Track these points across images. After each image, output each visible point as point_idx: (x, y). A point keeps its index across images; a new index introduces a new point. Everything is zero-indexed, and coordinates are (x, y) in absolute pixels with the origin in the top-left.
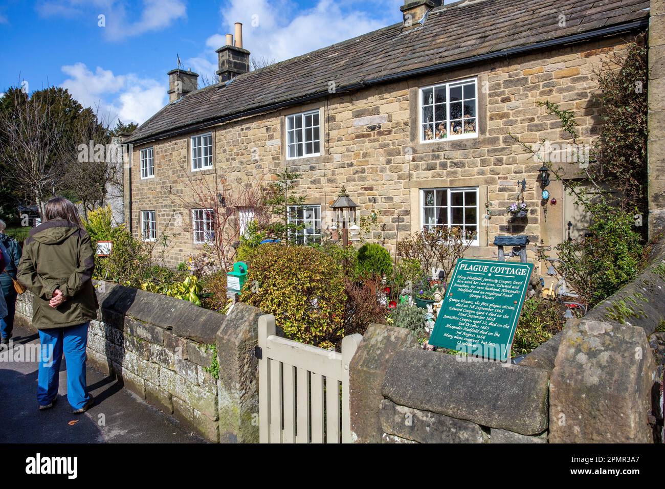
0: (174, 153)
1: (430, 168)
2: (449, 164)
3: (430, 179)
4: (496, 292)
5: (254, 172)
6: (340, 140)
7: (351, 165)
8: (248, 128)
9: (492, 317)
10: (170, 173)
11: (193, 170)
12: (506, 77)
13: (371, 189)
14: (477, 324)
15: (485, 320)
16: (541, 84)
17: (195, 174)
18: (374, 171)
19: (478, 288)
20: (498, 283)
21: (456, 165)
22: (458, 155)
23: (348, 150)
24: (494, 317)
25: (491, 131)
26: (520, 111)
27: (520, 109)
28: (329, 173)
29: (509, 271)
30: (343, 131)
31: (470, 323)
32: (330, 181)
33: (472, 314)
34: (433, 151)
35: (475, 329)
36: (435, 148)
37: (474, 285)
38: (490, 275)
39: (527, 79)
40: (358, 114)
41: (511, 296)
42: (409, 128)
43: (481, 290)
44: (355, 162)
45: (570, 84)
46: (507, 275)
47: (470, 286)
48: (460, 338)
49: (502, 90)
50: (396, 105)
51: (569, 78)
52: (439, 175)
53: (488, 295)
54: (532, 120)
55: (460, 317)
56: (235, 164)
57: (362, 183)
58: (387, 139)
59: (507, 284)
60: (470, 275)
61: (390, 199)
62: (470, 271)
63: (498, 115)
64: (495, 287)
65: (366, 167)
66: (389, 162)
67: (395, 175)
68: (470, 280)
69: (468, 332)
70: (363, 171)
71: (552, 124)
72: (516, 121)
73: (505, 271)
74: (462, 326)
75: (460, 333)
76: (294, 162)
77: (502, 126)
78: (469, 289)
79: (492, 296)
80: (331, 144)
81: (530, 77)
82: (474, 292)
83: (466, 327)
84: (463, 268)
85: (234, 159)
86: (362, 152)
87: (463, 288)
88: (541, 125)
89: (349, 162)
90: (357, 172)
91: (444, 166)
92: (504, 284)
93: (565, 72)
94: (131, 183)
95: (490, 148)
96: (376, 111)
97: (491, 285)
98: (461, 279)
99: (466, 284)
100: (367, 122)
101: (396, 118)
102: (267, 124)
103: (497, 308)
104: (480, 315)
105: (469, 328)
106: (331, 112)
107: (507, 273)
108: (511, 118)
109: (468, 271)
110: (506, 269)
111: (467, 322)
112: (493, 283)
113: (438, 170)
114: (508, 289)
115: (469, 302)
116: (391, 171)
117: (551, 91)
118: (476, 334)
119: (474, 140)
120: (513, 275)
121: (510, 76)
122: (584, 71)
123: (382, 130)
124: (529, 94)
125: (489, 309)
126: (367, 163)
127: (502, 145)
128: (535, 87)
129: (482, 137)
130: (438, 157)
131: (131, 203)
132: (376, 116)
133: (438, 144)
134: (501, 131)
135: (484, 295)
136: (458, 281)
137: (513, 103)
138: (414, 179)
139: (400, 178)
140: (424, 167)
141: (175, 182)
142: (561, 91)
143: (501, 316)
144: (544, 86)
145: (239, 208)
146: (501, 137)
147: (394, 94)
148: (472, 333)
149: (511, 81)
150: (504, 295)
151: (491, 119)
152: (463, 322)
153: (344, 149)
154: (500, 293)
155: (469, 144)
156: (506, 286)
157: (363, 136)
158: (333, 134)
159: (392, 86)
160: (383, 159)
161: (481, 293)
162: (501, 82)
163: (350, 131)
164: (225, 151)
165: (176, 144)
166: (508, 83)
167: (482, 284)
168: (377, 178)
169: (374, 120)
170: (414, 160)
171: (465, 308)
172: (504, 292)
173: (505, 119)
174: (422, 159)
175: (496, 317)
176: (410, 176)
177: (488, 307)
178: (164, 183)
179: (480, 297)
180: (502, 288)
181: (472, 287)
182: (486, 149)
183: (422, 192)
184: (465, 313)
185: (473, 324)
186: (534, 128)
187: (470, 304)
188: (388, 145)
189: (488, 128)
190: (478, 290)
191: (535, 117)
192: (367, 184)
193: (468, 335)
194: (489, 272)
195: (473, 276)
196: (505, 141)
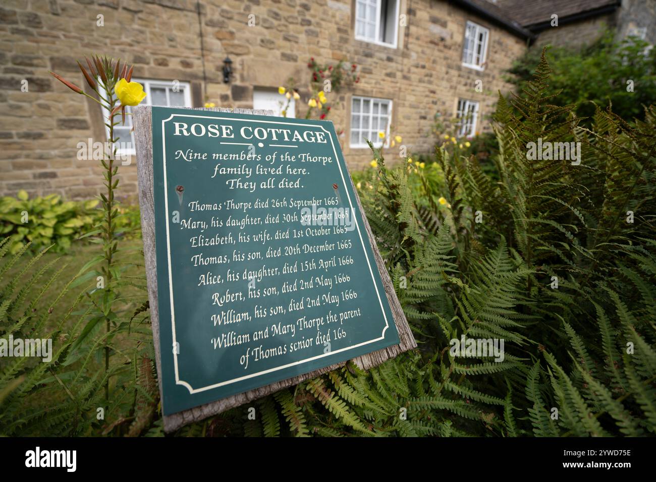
1: (466, 85)
6: (418, 39)
7: (423, 67)
13: (434, 93)
18: (438, 78)
23: (423, 52)
28: (406, 69)
30: (420, 31)
32: (405, 77)
34: (468, 73)
36: (469, 71)
40: (434, 21)
42: (460, 50)
44: (427, 65)
49: (496, 45)
50: (456, 26)
57: (429, 86)
58: (448, 53)
65: (433, 73)
66: (447, 73)
67: (449, 85)
70: (431, 76)
80: (410, 40)
86: (432, 58)
89: (423, 64)
90: (427, 75)
96: (445, 24)
100: (438, 32)
101: (455, 38)
106: (413, 5)
113: (468, 87)
116: (447, 80)
123: (446, 43)
126: (434, 69)
129: (486, 72)
130: (469, 78)
132: (445, 30)
133: (470, 69)
139: (451, 87)
140: (463, 83)
153: (420, 49)
157: (435, 43)
160: (444, 69)
163: (426, 33)
168: (439, 84)
169: (443, 32)
170: (459, 76)
174: (463, 76)
176: (455, 89)
183: (457, 100)
188: (448, 58)
192: (432, 87)
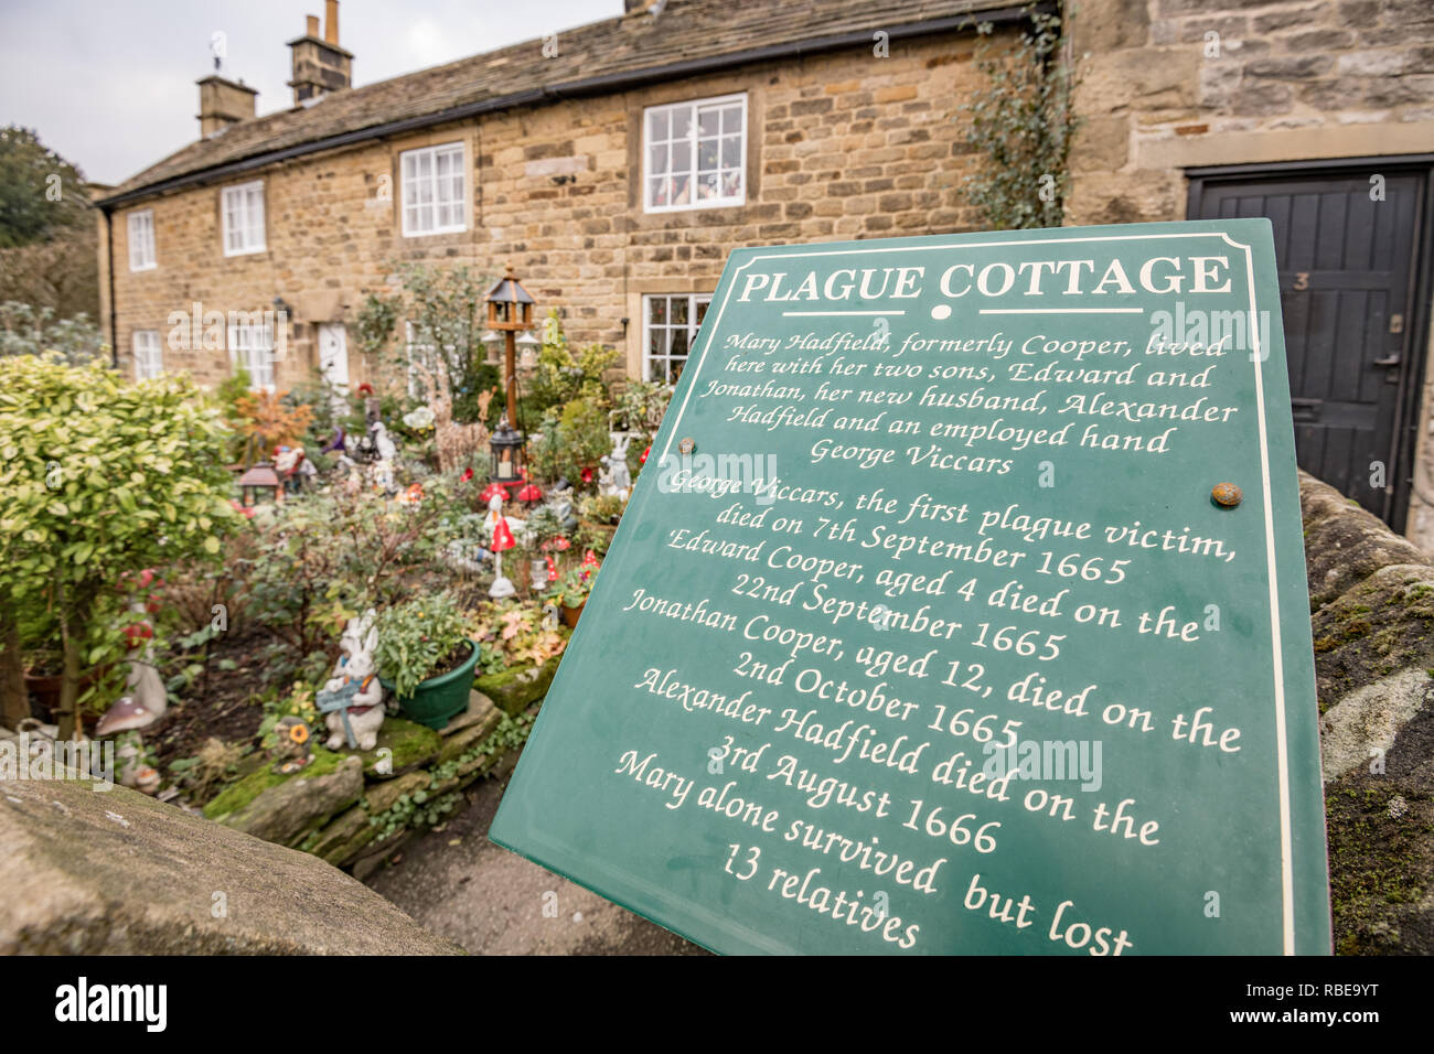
0: (193, 221)
1: (662, 257)
2: (693, 252)
3: (661, 277)
4: (1012, 418)
5: (343, 256)
6: (501, 201)
7: (522, 248)
8: (330, 175)
9: (1024, 622)
10: (184, 259)
11: (229, 253)
12: (794, 95)
13: (558, 293)
14: (898, 686)
15: (960, 648)
16: (854, 111)
17: (231, 261)
18: (564, 260)
19: (865, 395)
20: (1015, 356)
21: (705, 252)
22: (711, 235)
23: (517, 221)
24: (1049, 626)
25: (768, 194)
26: (817, 160)
27: (818, 155)
28: (482, 262)
29: (1088, 280)
30: (507, 186)
31: (832, 670)
33: (838, 588)
34: (667, 227)
35: (885, 730)
36: (670, 221)
37: (839, 382)
38: (941, 312)
39: (830, 101)
40: (535, 154)
41: (1159, 445)
42: (624, 183)
43: (895, 413)
44: (528, 243)
45: (900, 115)
46: (1072, 301)
47: (809, 390)
48: (751, 811)
49: (788, 119)
50: (603, 139)
51: (900, 105)
52: (677, 271)
53: (952, 446)
54: (836, 175)
55: (744, 609)
56: (308, 242)
57: (542, 282)
58: (587, 203)
59: (1092, 361)
60: (802, 327)
61: (591, 312)
62: (805, 304)
63: (779, 164)
64: (1001, 385)
65: (548, 253)
66: (589, 245)
67: (600, 269)
68: (810, 355)
69: (817, 760)
70: (544, 261)
71: (868, 184)
72: (810, 177)
73: (1055, 284)
74: (762, 694)
75: (750, 762)
76: (417, 240)
77: (787, 186)
78: (803, 407)
79: (984, 448)
80: (486, 209)
81: (836, 99)
82: (840, 425)
83: (804, 703)
84: (759, 296)
85: (304, 233)
86: (541, 226)
87: (766, 404)
88: (851, 185)
89: (519, 242)
90: (532, 262)
91: (685, 254)
92: (1067, 362)
93: (893, 93)
94: (112, 278)
95: (765, 223)
96: (567, 149)
97: (967, 372)
98: (748, 356)
99: (785, 380)
100: (551, 170)
101: (604, 164)
102: (365, 167)
103: (1061, 547)
104: (907, 603)
105: (831, 715)
106: (485, 149)
107: (1073, 288)
108: (802, 171)
109: (793, 306)
110: (1055, 267)
111: (806, 658)
112: (980, 359)
113: (676, 262)
114: (1113, 393)
115: (808, 498)
116: (592, 261)
117: (869, 125)
118: (902, 787)
119: (739, 209)
120: (1128, 301)
121: (803, 94)
122: (923, 93)
123: (577, 185)
124: (834, 130)
125: (983, 553)
126: (551, 245)
127: (785, 220)
128: (845, 117)
129: (752, 204)
130: (675, 238)
131: (113, 316)
132: (568, 159)
133: (677, 214)
134: (784, 193)
135: (923, 440)
136: (732, 365)
137: (806, 144)
138: (633, 277)
139: (609, 273)
140: (652, 255)
141: (195, 276)
142: (886, 125)
143: (1112, 617)
144: (859, 115)
145: (316, 326)
146: (783, 206)
147: (599, 117)
148: (861, 774)
149: (802, 104)
150: (1089, 438)
151: (768, 171)
152: (772, 654)
153: (508, 218)
154: (1052, 424)
155: (728, 217)
156: (1092, 377)
157: (544, 195)
158: (490, 189)
159: (596, 102)
160: (578, 240)
161: (895, 428)
162: (788, 104)
163: (520, 184)
164: (287, 217)
165: (194, 203)
166: (799, 107)
167: (893, 372)
168: (568, 273)
169: (565, 166)
170: (633, 242)
171: (784, 538)
172: (1083, 421)
173: (790, 174)
174: (647, 241)
175: (1063, 624)
176: (626, 272)
177: (967, 534)
178: (174, 277)
179: (887, 457)
180: (1057, 394)
181: (822, 393)
182: (758, 226)
183: (646, 300)
184: (782, 579)
185: (859, 681)
186: (838, 191)
187: (818, 507)
188: (586, 214)
189: (762, 188)
190: (868, 411)
191: (842, 171)
192: (551, 283)
193: (824, 792)
194: (932, 296)
195: (824, 328)
196: (791, 212)
